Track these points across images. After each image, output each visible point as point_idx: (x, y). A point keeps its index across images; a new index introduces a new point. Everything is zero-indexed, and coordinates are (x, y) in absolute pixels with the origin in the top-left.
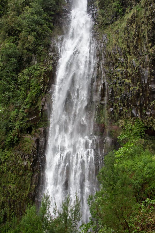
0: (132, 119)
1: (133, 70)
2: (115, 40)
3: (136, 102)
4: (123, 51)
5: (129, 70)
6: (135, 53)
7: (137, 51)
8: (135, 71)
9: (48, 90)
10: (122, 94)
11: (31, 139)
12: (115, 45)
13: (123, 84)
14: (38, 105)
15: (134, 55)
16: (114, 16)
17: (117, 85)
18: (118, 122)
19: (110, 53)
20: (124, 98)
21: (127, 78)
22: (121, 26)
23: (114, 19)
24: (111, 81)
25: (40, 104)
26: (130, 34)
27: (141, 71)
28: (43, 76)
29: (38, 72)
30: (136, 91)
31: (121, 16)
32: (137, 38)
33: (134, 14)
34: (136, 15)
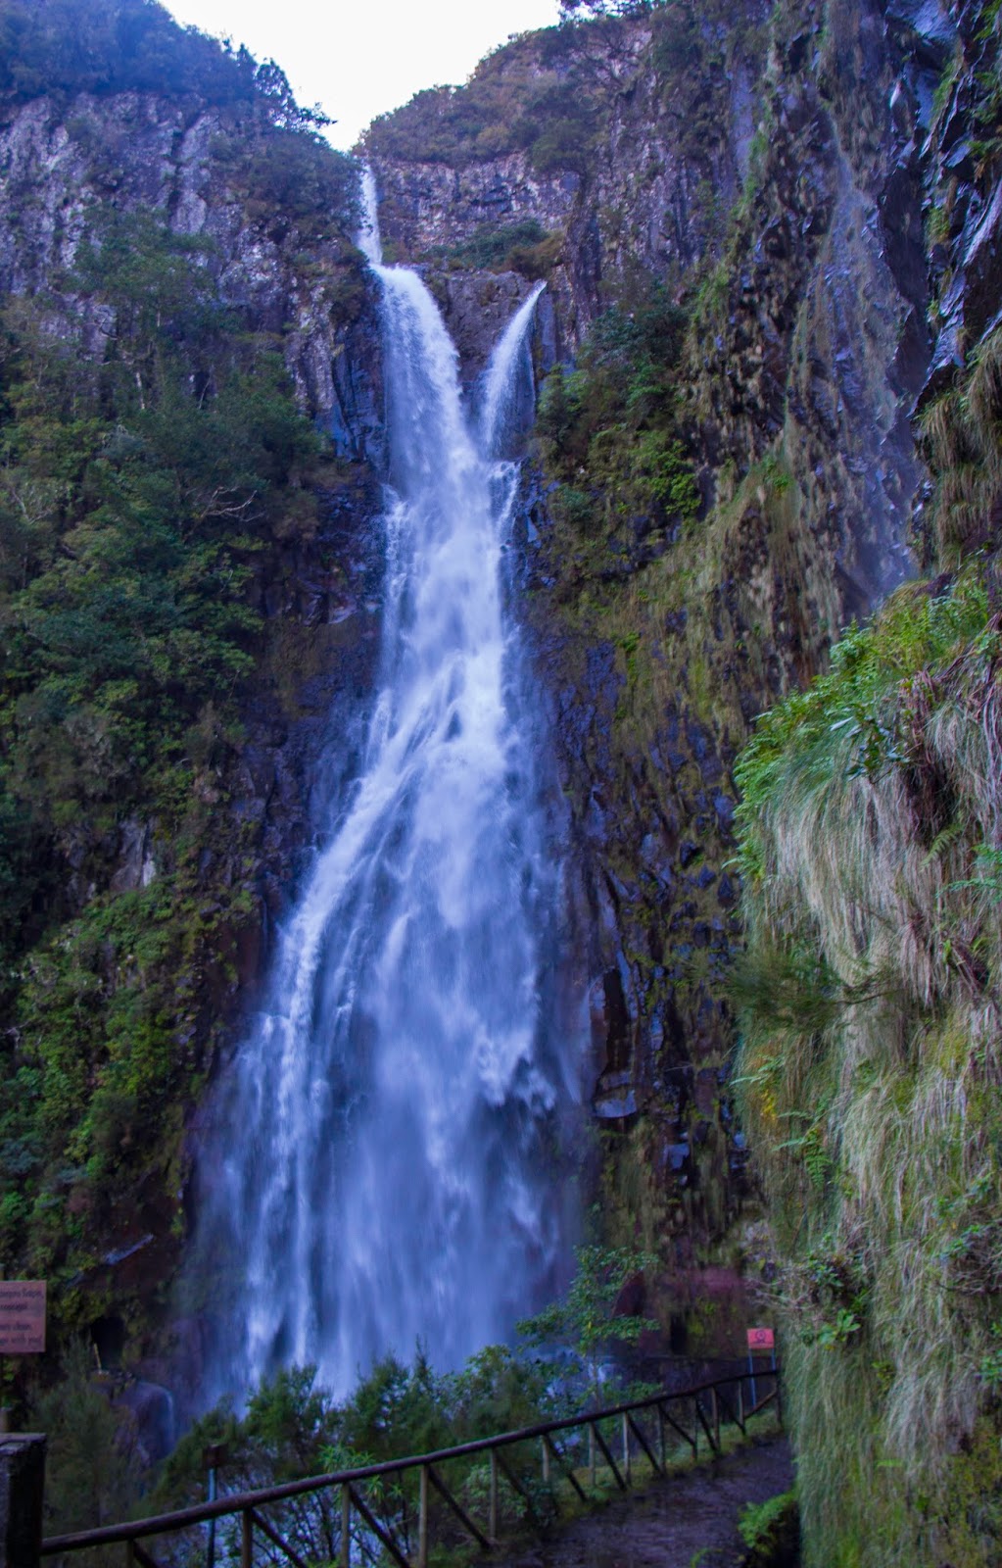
2: (669, 679)
11: (116, 1401)
12: (672, 710)
14: (161, 1161)
16: (647, 523)
18: (738, 1239)
19: (637, 768)
22: (695, 582)
23: (653, 541)
24: (655, 956)
25: (175, 1149)
26: (745, 634)
28: (192, 959)
29: (162, 935)
31: (690, 520)
32: (789, 657)
33: (753, 505)
34: (763, 515)
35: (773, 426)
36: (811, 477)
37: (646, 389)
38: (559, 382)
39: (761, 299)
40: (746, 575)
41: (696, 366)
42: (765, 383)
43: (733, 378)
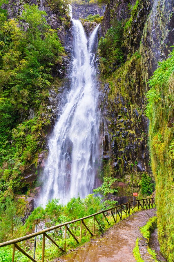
0: (138, 173)
1: (136, 120)
2: (118, 89)
3: (142, 155)
4: (125, 100)
5: (132, 120)
6: (137, 101)
7: (139, 99)
8: (138, 121)
9: (46, 146)
10: (126, 146)
11: (25, 200)
12: (118, 94)
13: (127, 135)
14: (34, 162)
15: (137, 103)
16: (115, 64)
17: (121, 136)
18: (124, 178)
19: (112, 103)
20: (128, 151)
21: (131, 129)
22: (123, 73)
23: (116, 67)
24: (114, 133)
25: (36, 161)
26: (131, 82)
27: (144, 120)
28: (40, 131)
29: (35, 127)
30: (141, 143)
31: (122, 63)
32: (138, 85)
33: (133, 60)
34: (135, 62)
35: (138, 47)
36: (144, 54)
37: (116, 41)
38: (102, 40)
39: (138, 24)
40: (131, 72)
41: (125, 37)
42: (137, 39)
43: (132, 38)
